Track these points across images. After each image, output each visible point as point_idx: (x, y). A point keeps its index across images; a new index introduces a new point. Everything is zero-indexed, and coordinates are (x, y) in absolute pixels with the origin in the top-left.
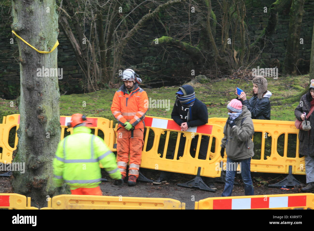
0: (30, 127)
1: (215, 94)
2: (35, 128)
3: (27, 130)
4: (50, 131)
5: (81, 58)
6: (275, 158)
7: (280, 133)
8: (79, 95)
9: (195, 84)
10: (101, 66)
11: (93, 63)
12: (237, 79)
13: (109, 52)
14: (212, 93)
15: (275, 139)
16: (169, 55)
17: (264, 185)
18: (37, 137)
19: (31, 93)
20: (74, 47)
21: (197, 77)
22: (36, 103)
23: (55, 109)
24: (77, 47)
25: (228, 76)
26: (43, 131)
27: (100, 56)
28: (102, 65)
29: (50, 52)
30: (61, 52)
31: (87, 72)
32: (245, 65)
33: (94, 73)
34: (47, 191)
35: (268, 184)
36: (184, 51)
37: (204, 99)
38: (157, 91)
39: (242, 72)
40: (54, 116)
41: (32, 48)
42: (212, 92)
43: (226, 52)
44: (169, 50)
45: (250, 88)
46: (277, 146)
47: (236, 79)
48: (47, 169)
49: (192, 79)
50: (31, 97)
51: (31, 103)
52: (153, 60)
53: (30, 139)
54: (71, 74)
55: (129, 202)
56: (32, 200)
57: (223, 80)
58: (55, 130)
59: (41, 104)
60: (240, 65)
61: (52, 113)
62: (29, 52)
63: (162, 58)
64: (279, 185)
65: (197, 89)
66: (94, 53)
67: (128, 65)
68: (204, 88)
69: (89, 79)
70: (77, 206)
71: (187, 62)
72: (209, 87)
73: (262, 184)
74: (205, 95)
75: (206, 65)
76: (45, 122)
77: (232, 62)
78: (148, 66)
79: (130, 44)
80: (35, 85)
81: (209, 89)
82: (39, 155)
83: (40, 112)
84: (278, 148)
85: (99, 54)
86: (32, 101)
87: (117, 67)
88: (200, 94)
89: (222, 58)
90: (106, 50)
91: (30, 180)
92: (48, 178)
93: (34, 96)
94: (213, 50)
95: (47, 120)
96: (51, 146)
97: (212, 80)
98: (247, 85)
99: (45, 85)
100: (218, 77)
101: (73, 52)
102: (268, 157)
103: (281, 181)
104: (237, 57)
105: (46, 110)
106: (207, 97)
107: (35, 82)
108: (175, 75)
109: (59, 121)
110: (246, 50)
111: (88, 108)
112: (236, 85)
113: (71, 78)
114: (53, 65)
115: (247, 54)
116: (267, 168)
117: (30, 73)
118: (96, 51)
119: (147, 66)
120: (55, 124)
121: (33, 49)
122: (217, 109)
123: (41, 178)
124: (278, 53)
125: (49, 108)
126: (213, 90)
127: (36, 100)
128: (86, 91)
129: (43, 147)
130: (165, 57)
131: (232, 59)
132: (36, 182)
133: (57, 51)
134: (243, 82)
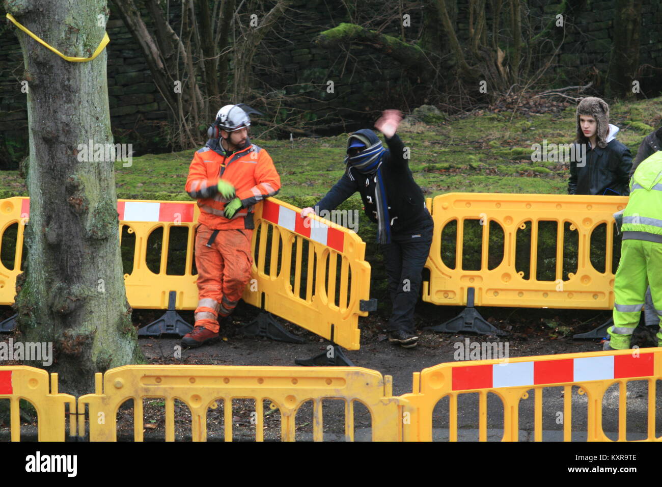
0: (52, 223)
1: (457, 145)
2: (64, 225)
3: (47, 229)
4: (95, 229)
5: (162, 75)
6: (586, 278)
7: (596, 222)
8: (160, 156)
9: (415, 124)
10: (206, 91)
11: (190, 86)
12: (506, 111)
13: (225, 61)
14: (452, 145)
15: (585, 236)
16: (356, 64)
17: (565, 336)
18: (69, 243)
19: (52, 149)
20: (147, 52)
21: (417, 111)
22: (63, 170)
23: (106, 181)
24: (153, 52)
25: (485, 105)
26: (80, 231)
27: (204, 70)
28: (208, 90)
29: (90, 59)
30: (120, 65)
31: (177, 105)
32: (522, 81)
33: (193, 108)
34: (94, 359)
35: (572, 333)
36: (388, 55)
37: (433, 156)
38: (331, 142)
39: (516, 97)
40: (104, 198)
41: (51, 51)
42: (451, 142)
43: (479, 53)
44: (357, 53)
45: (534, 130)
46: (591, 250)
47: (503, 111)
48: (91, 312)
49: (407, 116)
50: (53, 158)
51: (53, 170)
52: (322, 76)
53: (53, 249)
54: (143, 113)
55: (270, 378)
56: (61, 381)
57: (475, 115)
58: (107, 228)
59: (75, 173)
60: (512, 81)
61: (99, 191)
62: (44, 59)
63: (340, 72)
64: (597, 334)
65: (417, 136)
66: (191, 63)
67: (266, 87)
68: (434, 133)
69: (182, 120)
70: (158, 388)
71: (395, 79)
72: (444, 131)
73: (560, 333)
74: (437, 148)
75: (438, 84)
76: (85, 212)
77: (493, 75)
78: (311, 89)
79: (271, 43)
80: (61, 132)
81: (445, 135)
82: (74, 283)
83: (73, 188)
84: (592, 254)
85: (203, 66)
86: (55, 166)
87: (243, 92)
88: (426, 147)
89: (471, 68)
90: (217, 57)
91: (56, 338)
92: (95, 332)
93: (59, 155)
94: (453, 52)
95: (89, 206)
96: (100, 262)
97: (452, 116)
98: (527, 125)
99: (83, 130)
100: (464, 108)
101: (146, 64)
102: (571, 275)
103: (601, 326)
104: (504, 64)
105: (86, 184)
106: (441, 153)
107: (59, 125)
108: (370, 108)
109: (115, 208)
110: (524, 49)
111: (181, 183)
112: (503, 125)
113: (143, 121)
114: (99, 88)
115: (526, 57)
116: (570, 298)
117: (47, 106)
118: (195, 59)
119: (308, 91)
120: (106, 214)
121: (54, 53)
122: (461, 179)
123: (79, 332)
124: (595, 53)
125: (91, 181)
126: (452, 136)
127: (63, 163)
128: (177, 146)
129: (81, 266)
130: (347, 69)
131: (494, 69)
132: (68, 342)
133: (105, 57)
134: (519, 118)
